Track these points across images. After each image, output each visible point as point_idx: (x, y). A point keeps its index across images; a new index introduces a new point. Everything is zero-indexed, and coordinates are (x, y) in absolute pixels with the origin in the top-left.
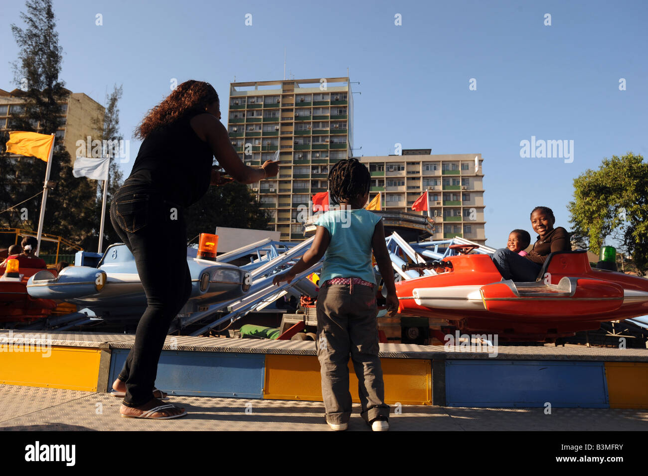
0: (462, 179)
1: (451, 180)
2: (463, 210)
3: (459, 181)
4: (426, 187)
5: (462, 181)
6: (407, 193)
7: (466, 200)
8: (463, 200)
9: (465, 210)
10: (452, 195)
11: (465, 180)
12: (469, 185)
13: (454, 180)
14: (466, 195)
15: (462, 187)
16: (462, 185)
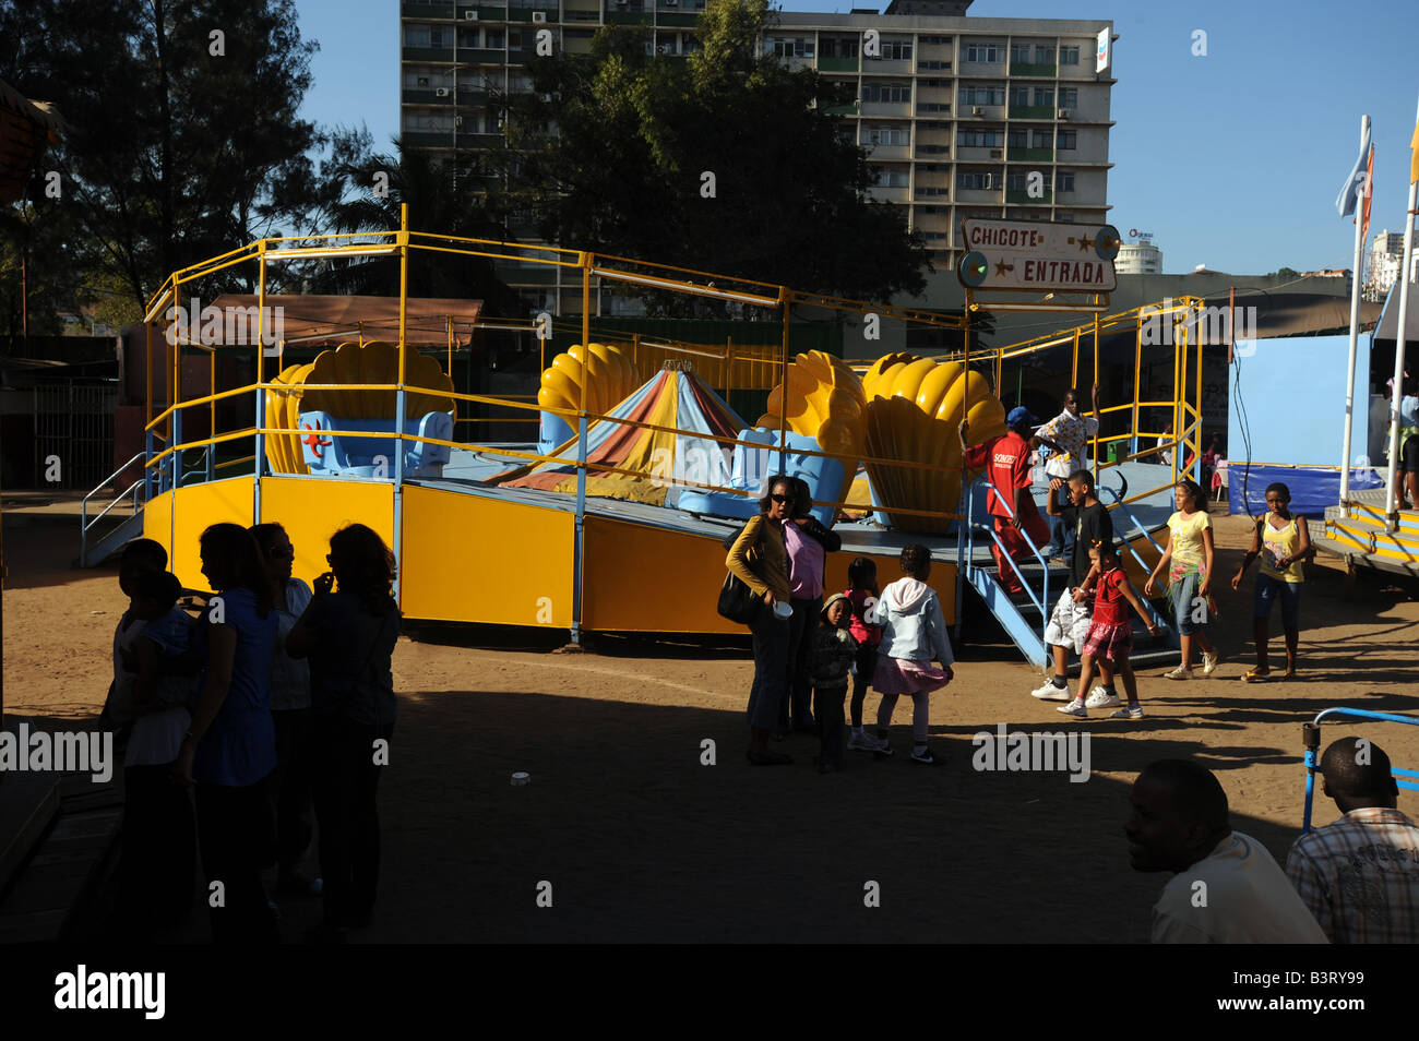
0: (1060, 89)
1: (1031, 92)
2: (1057, 173)
3: (1053, 94)
4: (966, 107)
5: (1059, 95)
6: (918, 122)
7: (1065, 148)
8: (1058, 148)
9: (1063, 173)
10: (1030, 132)
11: (1068, 91)
12: (1076, 107)
13: (1038, 92)
14: (1068, 133)
15: (1058, 113)
16: (1059, 106)
